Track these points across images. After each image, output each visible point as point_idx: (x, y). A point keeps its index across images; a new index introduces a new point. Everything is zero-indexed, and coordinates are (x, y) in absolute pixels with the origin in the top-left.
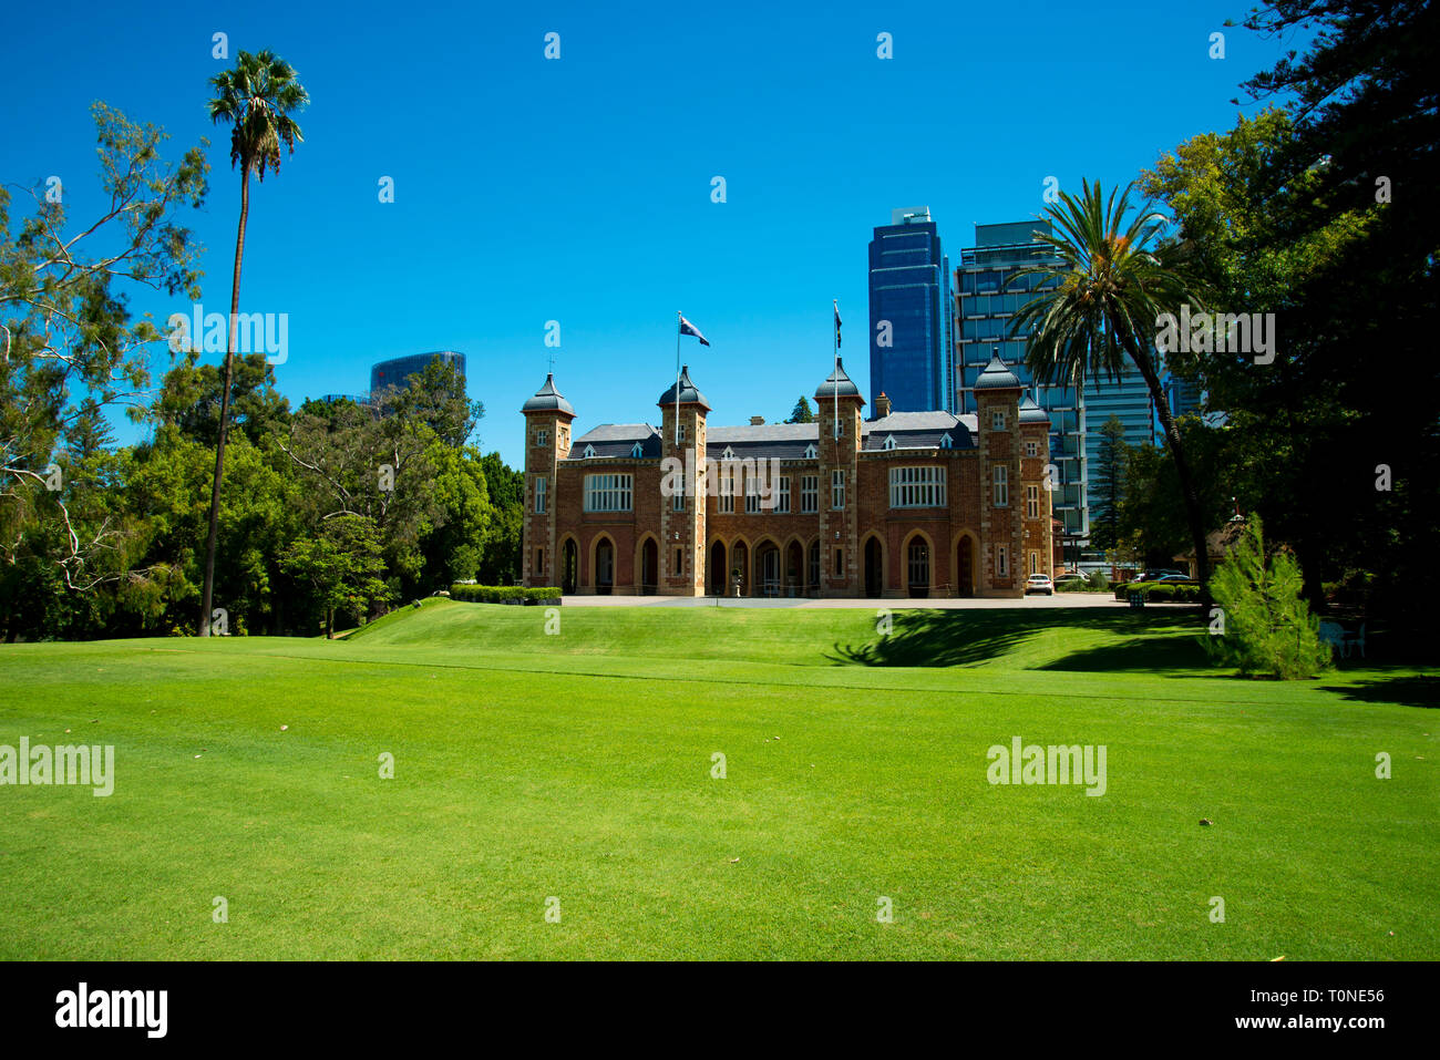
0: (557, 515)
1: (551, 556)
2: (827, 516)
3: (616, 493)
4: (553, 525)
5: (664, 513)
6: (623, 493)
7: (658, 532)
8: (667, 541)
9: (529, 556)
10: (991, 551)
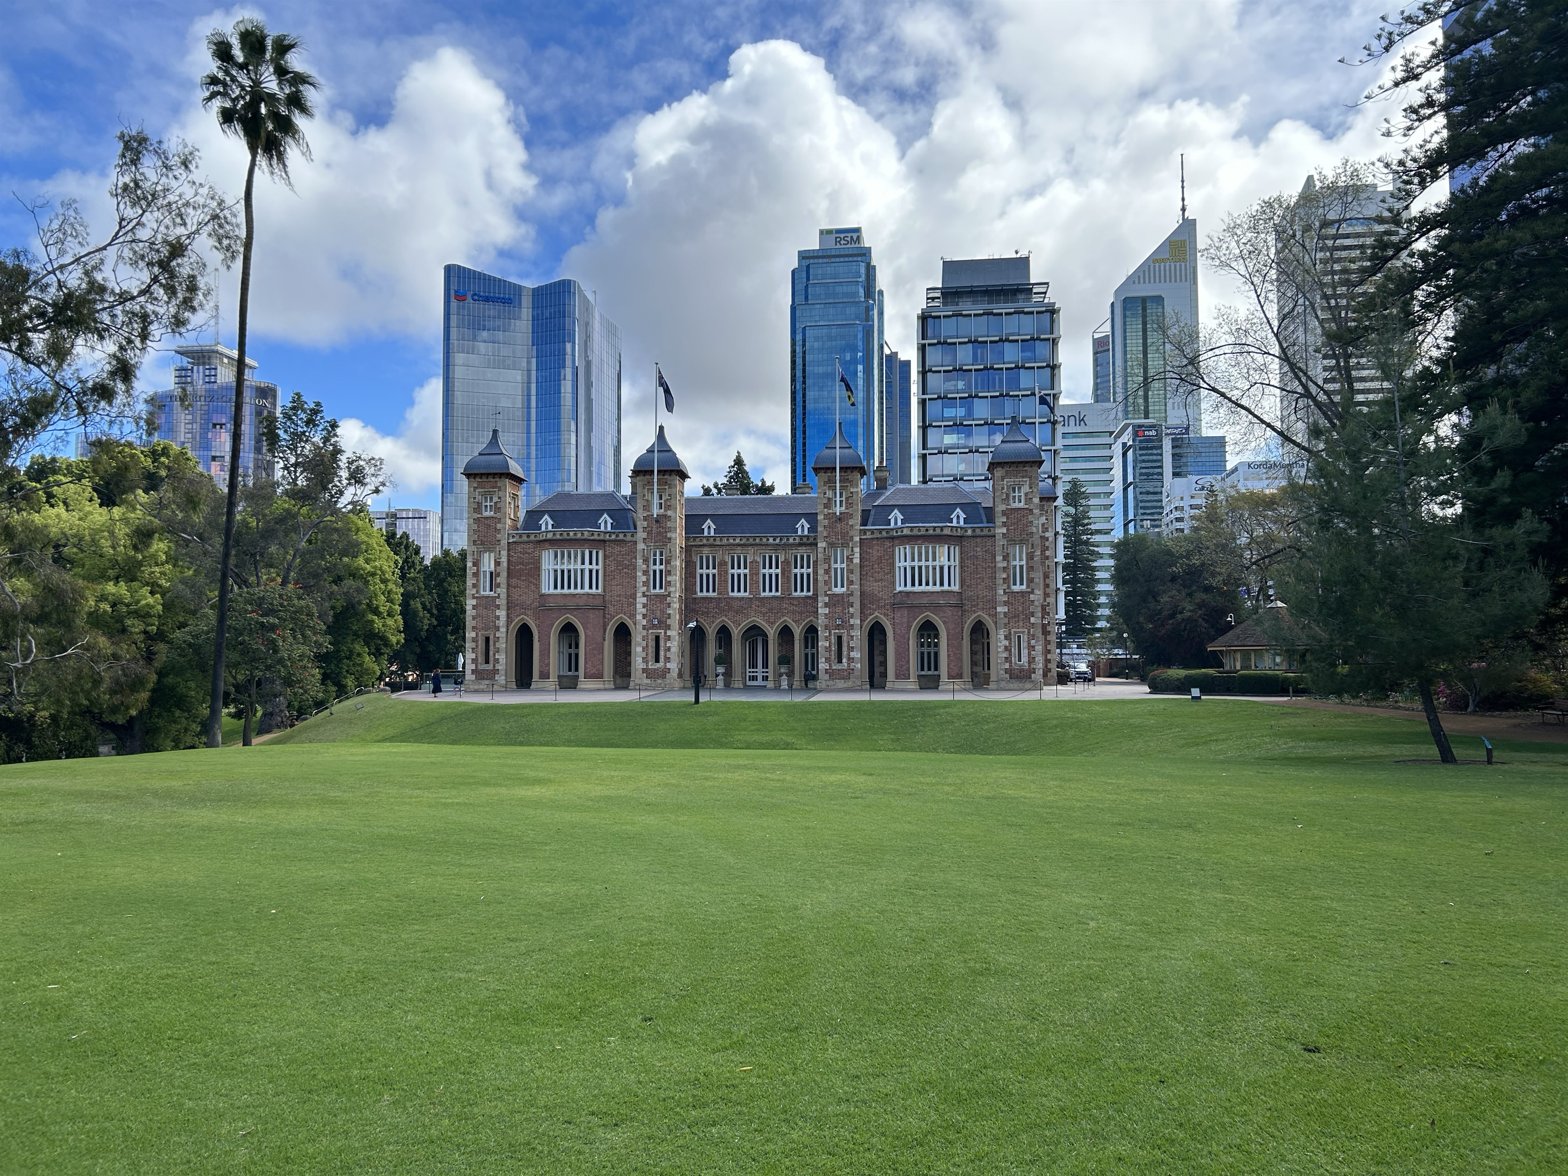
0: (508, 596)
1: (502, 645)
2: (827, 599)
3: (582, 571)
4: (504, 607)
5: (639, 595)
6: (591, 571)
7: (633, 616)
8: (644, 627)
9: (473, 645)
10: (1007, 637)
